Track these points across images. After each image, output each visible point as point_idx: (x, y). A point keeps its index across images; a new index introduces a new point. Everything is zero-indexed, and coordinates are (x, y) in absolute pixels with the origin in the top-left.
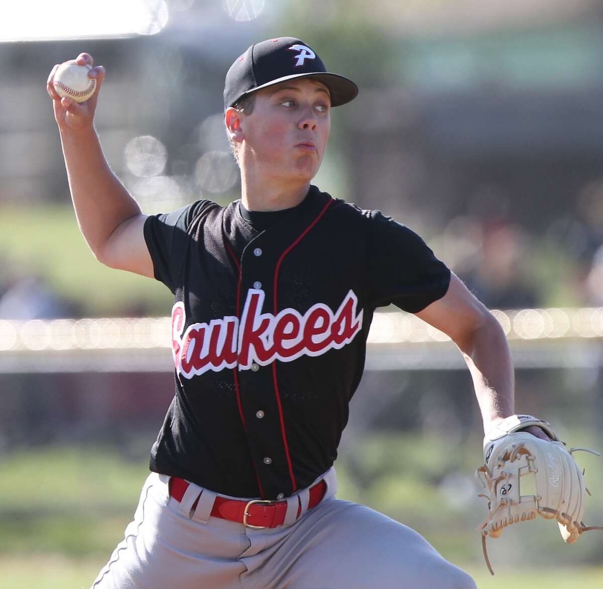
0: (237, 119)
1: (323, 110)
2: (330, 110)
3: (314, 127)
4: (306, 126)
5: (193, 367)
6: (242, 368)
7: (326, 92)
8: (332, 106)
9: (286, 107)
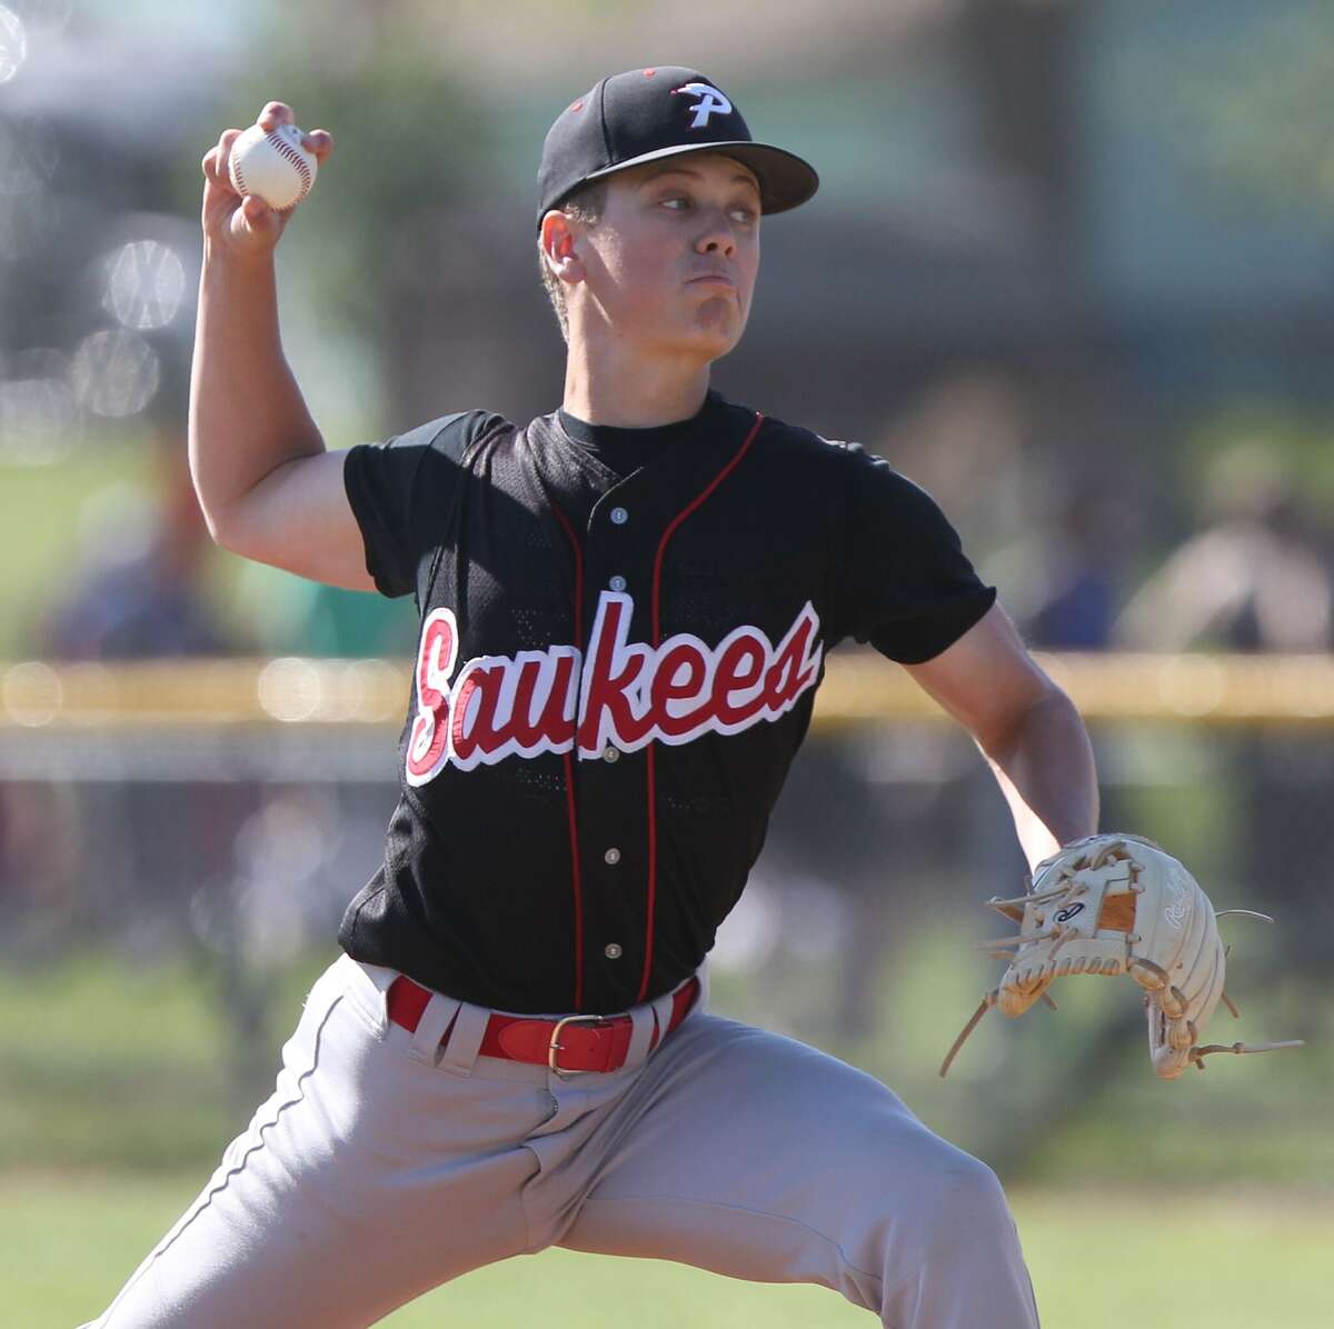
0: (566, 235)
1: (747, 220)
2: (759, 221)
3: (729, 251)
4: (712, 247)
5: (478, 746)
6: (584, 754)
7: (752, 183)
8: (765, 211)
9: (669, 208)
